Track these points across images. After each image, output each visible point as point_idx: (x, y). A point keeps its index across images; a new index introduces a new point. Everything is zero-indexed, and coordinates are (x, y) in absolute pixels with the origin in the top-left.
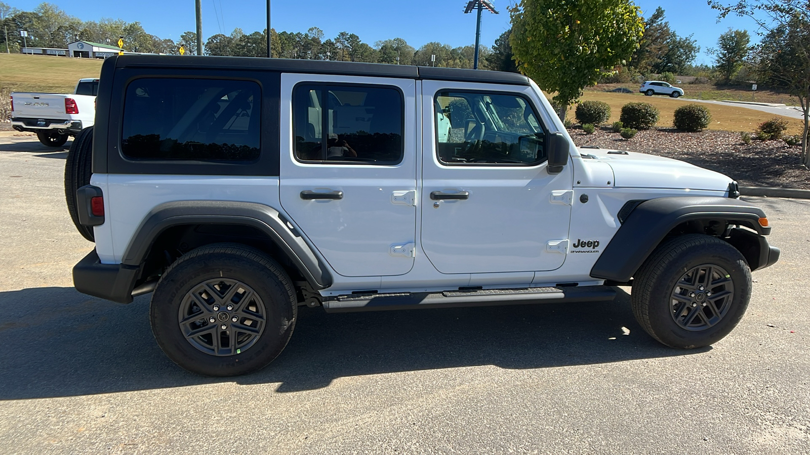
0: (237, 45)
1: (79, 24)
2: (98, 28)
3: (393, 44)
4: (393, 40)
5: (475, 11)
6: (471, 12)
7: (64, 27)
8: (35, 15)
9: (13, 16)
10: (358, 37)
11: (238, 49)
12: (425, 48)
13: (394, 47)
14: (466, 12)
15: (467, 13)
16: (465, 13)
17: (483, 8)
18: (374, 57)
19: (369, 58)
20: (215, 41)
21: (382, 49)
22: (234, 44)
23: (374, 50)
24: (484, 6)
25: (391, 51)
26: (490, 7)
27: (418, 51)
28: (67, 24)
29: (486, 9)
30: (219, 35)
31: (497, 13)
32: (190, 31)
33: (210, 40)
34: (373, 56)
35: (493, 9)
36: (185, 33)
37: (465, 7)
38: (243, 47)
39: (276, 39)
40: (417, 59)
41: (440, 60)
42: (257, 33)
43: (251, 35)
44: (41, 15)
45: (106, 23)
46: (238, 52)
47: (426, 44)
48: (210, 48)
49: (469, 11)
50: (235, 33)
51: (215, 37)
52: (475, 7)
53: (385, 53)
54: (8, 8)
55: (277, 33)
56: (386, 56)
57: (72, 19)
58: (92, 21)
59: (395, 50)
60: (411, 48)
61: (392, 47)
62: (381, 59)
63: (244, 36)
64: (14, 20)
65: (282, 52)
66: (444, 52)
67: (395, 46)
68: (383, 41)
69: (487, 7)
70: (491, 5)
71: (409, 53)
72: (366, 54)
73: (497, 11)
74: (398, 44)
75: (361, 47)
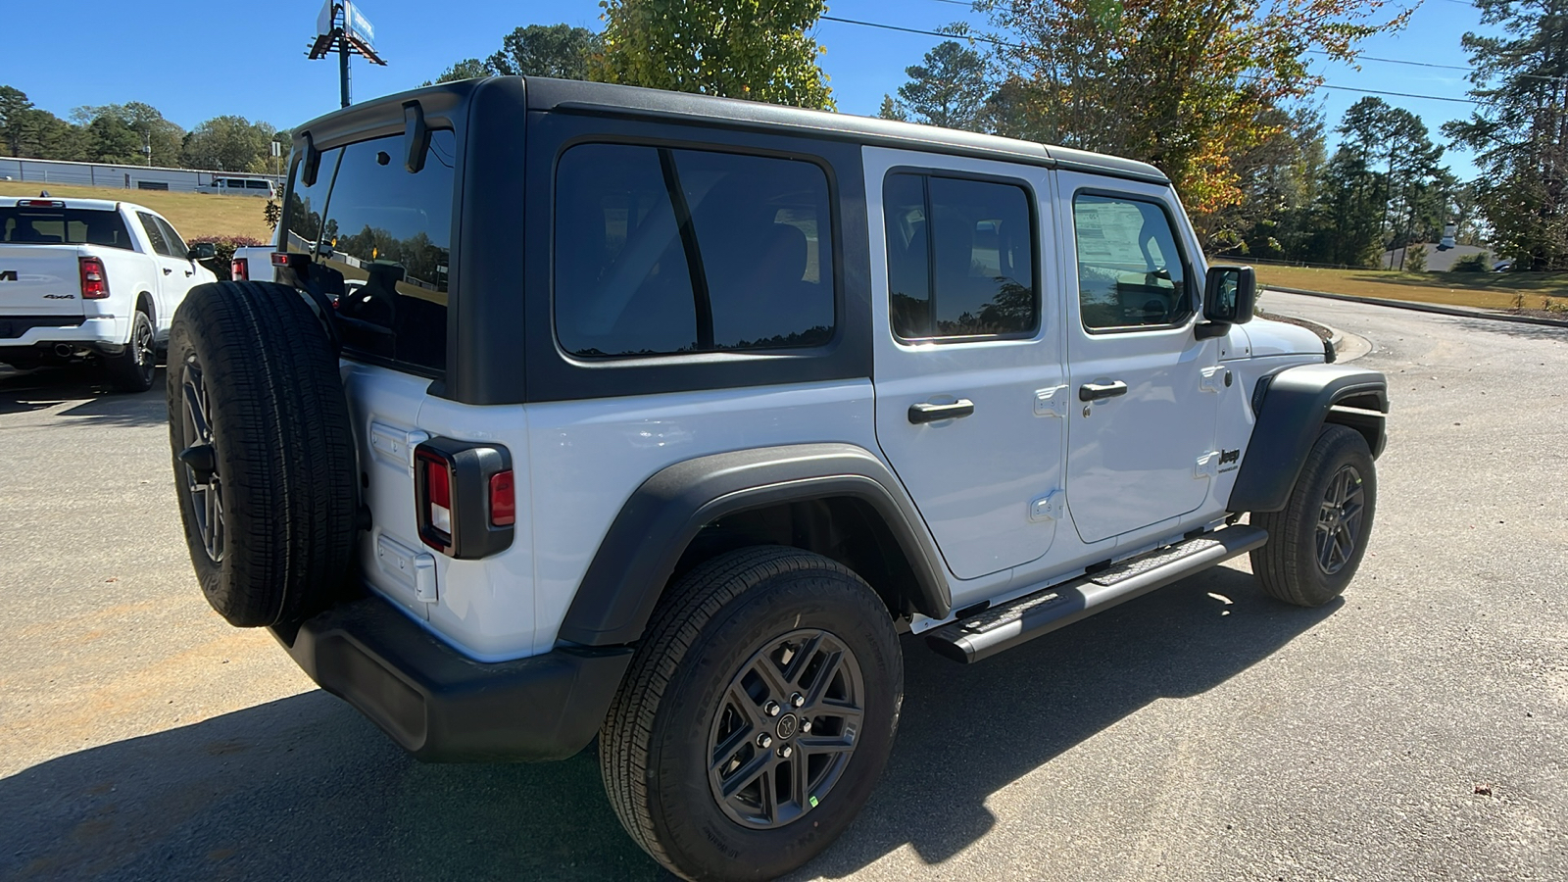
3: (125, 115)
4: (123, 105)
5: (333, 57)
6: (323, 57)
10: (23, 95)
12: (208, 127)
13: (126, 123)
14: (313, 56)
15: (315, 58)
16: (310, 58)
17: (352, 50)
18: (75, 144)
19: (62, 146)
21: (96, 124)
23: (73, 126)
24: (353, 47)
25: (121, 130)
26: (367, 51)
27: (191, 134)
29: (359, 53)
31: (382, 63)
34: (72, 140)
35: (372, 56)
37: (310, 46)
40: (192, 151)
41: (251, 156)
47: (212, 120)
49: (320, 55)
52: (332, 48)
53: (104, 135)
56: (108, 142)
59: (132, 128)
60: (171, 125)
61: (121, 123)
62: (97, 147)
66: (258, 140)
67: (131, 121)
68: (97, 105)
69: (361, 51)
70: (367, 46)
71: (168, 137)
72: (52, 136)
73: (382, 60)
74: (138, 115)
75: (36, 119)
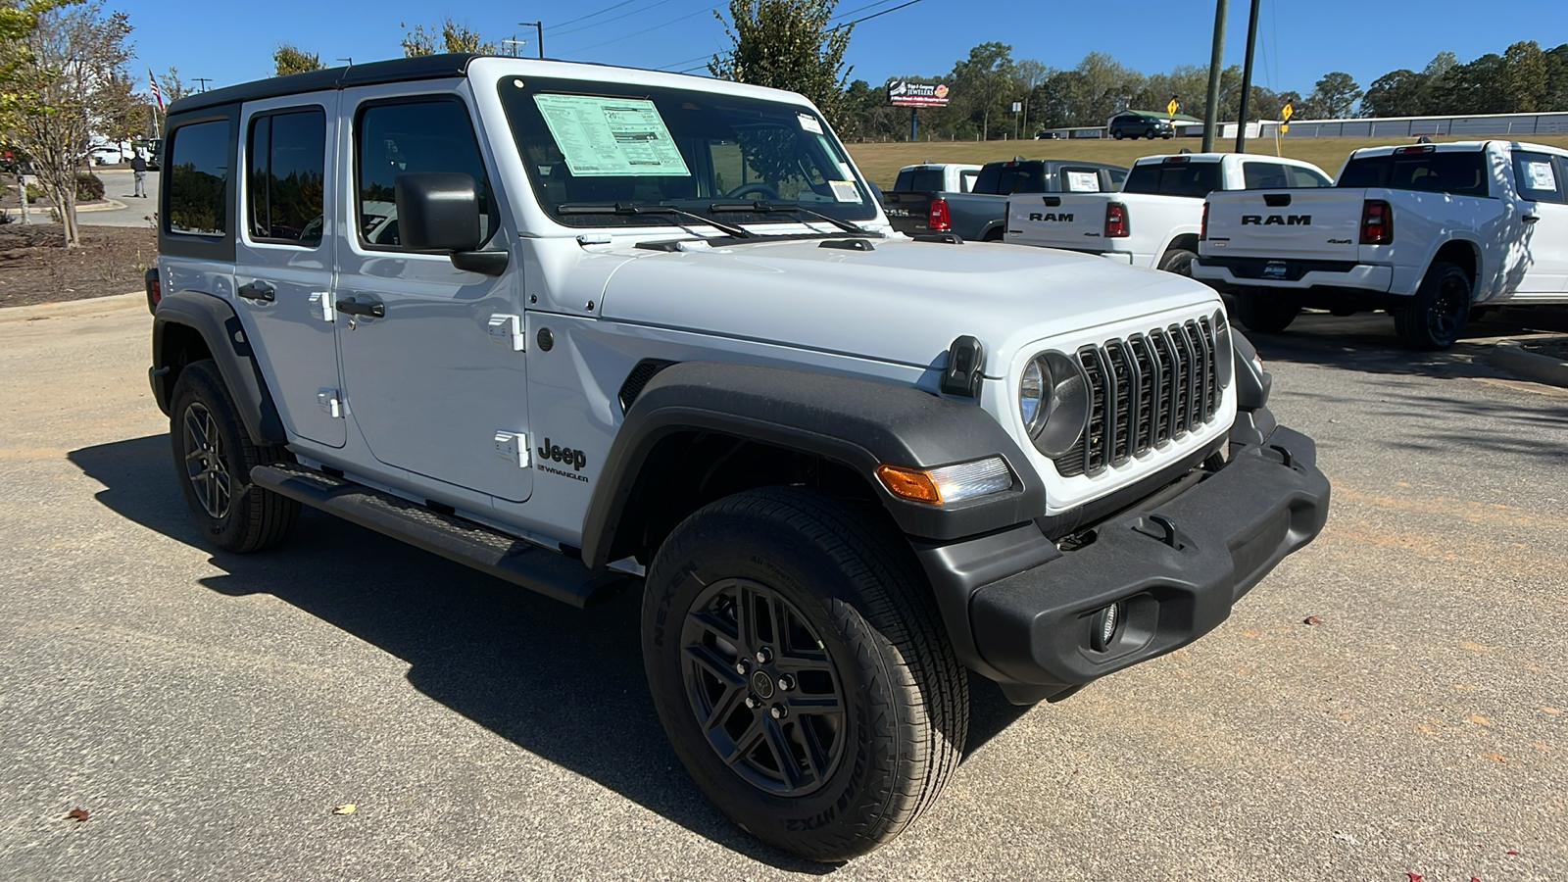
0: (1436, 89)
1: (1139, 81)
2: (1167, 86)
7: (1115, 90)
8: (1076, 76)
9: (1047, 80)
11: (1437, 98)
20: (1387, 87)
22: (1429, 87)
28: (1119, 85)
30: (1398, 73)
32: (1335, 71)
33: (1377, 85)
36: (1325, 76)
38: (1450, 91)
39: (1537, 65)
42: (1488, 58)
43: (1472, 64)
44: (1084, 73)
45: (1183, 74)
46: (1434, 103)
48: (1373, 102)
50: (1436, 65)
51: (1389, 78)
54: (1043, 69)
55: (1543, 50)
57: (1129, 75)
58: (1160, 73)
63: (1456, 68)
64: (1046, 87)
65: (1548, 94)
